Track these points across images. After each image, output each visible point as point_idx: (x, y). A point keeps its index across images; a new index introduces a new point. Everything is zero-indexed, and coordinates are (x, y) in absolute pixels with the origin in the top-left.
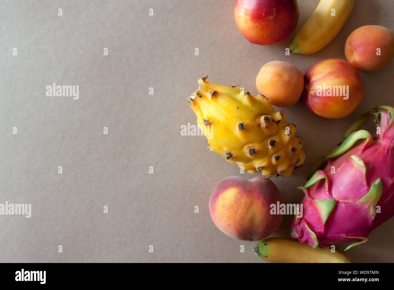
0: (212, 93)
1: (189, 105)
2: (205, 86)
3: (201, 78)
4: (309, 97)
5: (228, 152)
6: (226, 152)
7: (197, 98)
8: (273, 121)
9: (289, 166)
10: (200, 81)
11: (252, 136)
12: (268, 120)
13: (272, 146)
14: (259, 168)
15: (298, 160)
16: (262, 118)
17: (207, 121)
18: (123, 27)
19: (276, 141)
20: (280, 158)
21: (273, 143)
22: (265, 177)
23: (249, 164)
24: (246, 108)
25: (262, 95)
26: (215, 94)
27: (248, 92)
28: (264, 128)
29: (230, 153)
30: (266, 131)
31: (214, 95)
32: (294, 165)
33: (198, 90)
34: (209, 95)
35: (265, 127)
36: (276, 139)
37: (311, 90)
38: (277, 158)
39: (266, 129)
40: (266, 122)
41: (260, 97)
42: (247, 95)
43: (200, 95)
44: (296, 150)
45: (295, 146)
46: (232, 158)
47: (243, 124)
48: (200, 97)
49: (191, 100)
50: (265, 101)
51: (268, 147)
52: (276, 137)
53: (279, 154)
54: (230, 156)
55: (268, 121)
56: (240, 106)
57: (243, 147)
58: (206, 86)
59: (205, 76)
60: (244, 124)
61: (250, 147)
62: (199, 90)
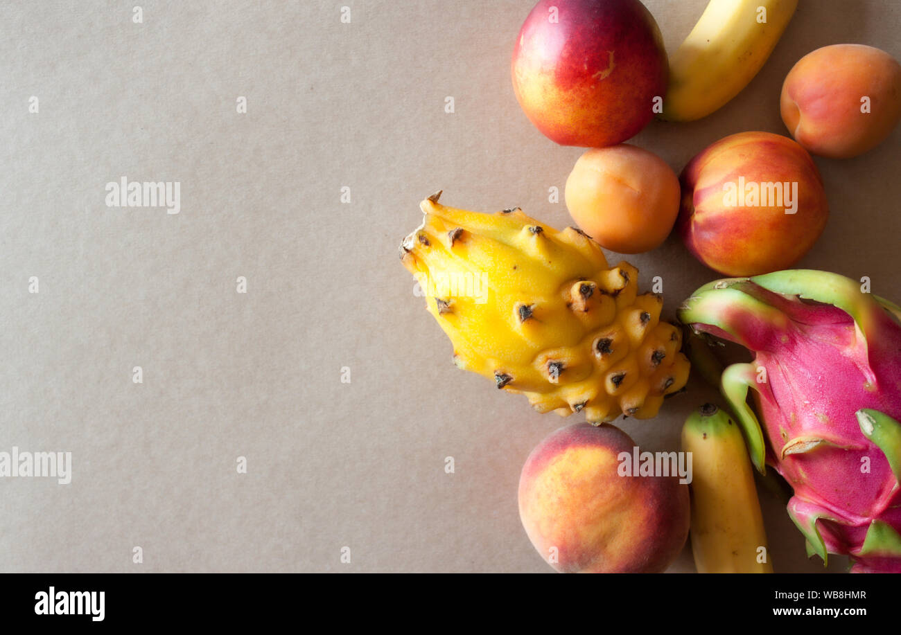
0: (453, 234)
1: (403, 264)
2: (435, 216)
3: (426, 198)
4: (693, 228)
5: (498, 372)
6: (495, 371)
7: (420, 248)
8: (604, 291)
9: (651, 393)
10: (426, 205)
11: (552, 332)
12: (589, 293)
13: (602, 354)
14: (576, 406)
15: (670, 380)
16: (576, 288)
17: (445, 303)
18: (240, 73)
19: (612, 340)
20: (624, 381)
21: (604, 347)
22: (594, 423)
23: (553, 396)
24: (535, 266)
25: (575, 230)
26: (461, 237)
27: (538, 228)
28: (581, 311)
29: (505, 375)
30: (587, 319)
31: (457, 240)
32: (662, 392)
33: (420, 228)
34: (445, 239)
35: (582, 309)
36: (613, 335)
37: (697, 212)
38: (618, 381)
39: (585, 314)
40: (585, 297)
41: (570, 236)
42: (536, 235)
43: (426, 241)
44: (664, 357)
45: (661, 348)
46: (509, 384)
47: (529, 306)
48: (427, 243)
49: (405, 252)
50: (581, 243)
51: (594, 356)
52: (609, 331)
53: (623, 370)
54: (505, 381)
55: (590, 296)
56: (519, 263)
57: (533, 358)
58: (439, 217)
59: (437, 193)
60: (532, 308)
61: (550, 358)
62: (424, 228)
